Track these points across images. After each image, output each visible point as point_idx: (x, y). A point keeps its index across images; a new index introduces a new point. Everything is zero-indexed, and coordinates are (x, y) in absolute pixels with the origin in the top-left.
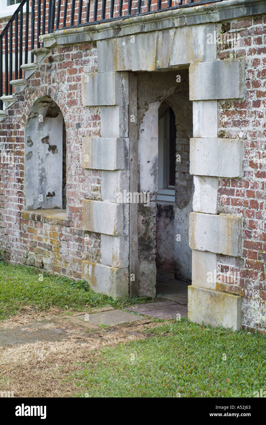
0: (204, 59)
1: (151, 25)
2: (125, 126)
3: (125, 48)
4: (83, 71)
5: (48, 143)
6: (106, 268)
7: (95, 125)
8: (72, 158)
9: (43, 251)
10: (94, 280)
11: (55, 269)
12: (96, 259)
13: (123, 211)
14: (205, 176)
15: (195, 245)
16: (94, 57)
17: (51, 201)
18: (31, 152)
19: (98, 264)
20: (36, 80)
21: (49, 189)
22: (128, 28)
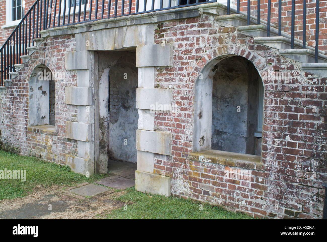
0: (146, 43)
1: (112, 24)
2: (92, 81)
3: (94, 37)
4: (66, 50)
5: (42, 90)
6: (81, 159)
7: (73, 80)
8: (58, 98)
9: (40, 149)
10: (74, 166)
11: (48, 159)
12: (74, 154)
13: (91, 128)
14: (146, 110)
15: (140, 148)
16: (73, 43)
17: (43, 121)
18: (32, 95)
19: (76, 157)
20: (36, 56)
21: (43, 114)
22: (96, 26)
